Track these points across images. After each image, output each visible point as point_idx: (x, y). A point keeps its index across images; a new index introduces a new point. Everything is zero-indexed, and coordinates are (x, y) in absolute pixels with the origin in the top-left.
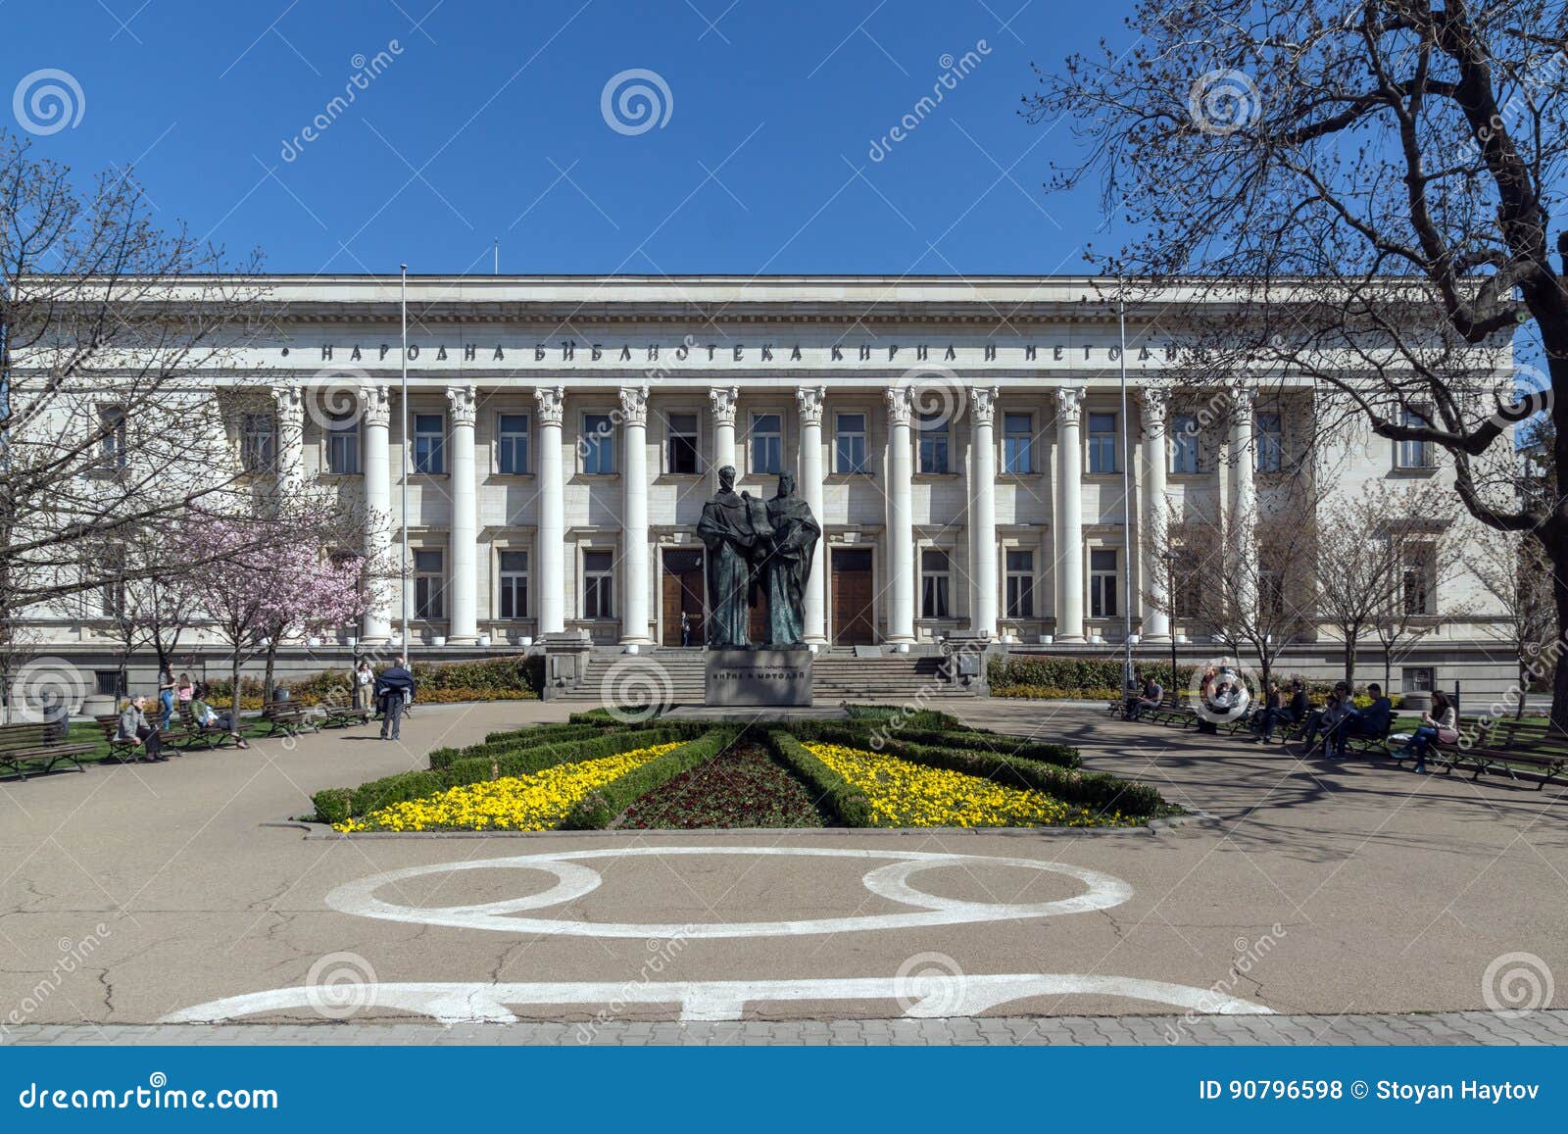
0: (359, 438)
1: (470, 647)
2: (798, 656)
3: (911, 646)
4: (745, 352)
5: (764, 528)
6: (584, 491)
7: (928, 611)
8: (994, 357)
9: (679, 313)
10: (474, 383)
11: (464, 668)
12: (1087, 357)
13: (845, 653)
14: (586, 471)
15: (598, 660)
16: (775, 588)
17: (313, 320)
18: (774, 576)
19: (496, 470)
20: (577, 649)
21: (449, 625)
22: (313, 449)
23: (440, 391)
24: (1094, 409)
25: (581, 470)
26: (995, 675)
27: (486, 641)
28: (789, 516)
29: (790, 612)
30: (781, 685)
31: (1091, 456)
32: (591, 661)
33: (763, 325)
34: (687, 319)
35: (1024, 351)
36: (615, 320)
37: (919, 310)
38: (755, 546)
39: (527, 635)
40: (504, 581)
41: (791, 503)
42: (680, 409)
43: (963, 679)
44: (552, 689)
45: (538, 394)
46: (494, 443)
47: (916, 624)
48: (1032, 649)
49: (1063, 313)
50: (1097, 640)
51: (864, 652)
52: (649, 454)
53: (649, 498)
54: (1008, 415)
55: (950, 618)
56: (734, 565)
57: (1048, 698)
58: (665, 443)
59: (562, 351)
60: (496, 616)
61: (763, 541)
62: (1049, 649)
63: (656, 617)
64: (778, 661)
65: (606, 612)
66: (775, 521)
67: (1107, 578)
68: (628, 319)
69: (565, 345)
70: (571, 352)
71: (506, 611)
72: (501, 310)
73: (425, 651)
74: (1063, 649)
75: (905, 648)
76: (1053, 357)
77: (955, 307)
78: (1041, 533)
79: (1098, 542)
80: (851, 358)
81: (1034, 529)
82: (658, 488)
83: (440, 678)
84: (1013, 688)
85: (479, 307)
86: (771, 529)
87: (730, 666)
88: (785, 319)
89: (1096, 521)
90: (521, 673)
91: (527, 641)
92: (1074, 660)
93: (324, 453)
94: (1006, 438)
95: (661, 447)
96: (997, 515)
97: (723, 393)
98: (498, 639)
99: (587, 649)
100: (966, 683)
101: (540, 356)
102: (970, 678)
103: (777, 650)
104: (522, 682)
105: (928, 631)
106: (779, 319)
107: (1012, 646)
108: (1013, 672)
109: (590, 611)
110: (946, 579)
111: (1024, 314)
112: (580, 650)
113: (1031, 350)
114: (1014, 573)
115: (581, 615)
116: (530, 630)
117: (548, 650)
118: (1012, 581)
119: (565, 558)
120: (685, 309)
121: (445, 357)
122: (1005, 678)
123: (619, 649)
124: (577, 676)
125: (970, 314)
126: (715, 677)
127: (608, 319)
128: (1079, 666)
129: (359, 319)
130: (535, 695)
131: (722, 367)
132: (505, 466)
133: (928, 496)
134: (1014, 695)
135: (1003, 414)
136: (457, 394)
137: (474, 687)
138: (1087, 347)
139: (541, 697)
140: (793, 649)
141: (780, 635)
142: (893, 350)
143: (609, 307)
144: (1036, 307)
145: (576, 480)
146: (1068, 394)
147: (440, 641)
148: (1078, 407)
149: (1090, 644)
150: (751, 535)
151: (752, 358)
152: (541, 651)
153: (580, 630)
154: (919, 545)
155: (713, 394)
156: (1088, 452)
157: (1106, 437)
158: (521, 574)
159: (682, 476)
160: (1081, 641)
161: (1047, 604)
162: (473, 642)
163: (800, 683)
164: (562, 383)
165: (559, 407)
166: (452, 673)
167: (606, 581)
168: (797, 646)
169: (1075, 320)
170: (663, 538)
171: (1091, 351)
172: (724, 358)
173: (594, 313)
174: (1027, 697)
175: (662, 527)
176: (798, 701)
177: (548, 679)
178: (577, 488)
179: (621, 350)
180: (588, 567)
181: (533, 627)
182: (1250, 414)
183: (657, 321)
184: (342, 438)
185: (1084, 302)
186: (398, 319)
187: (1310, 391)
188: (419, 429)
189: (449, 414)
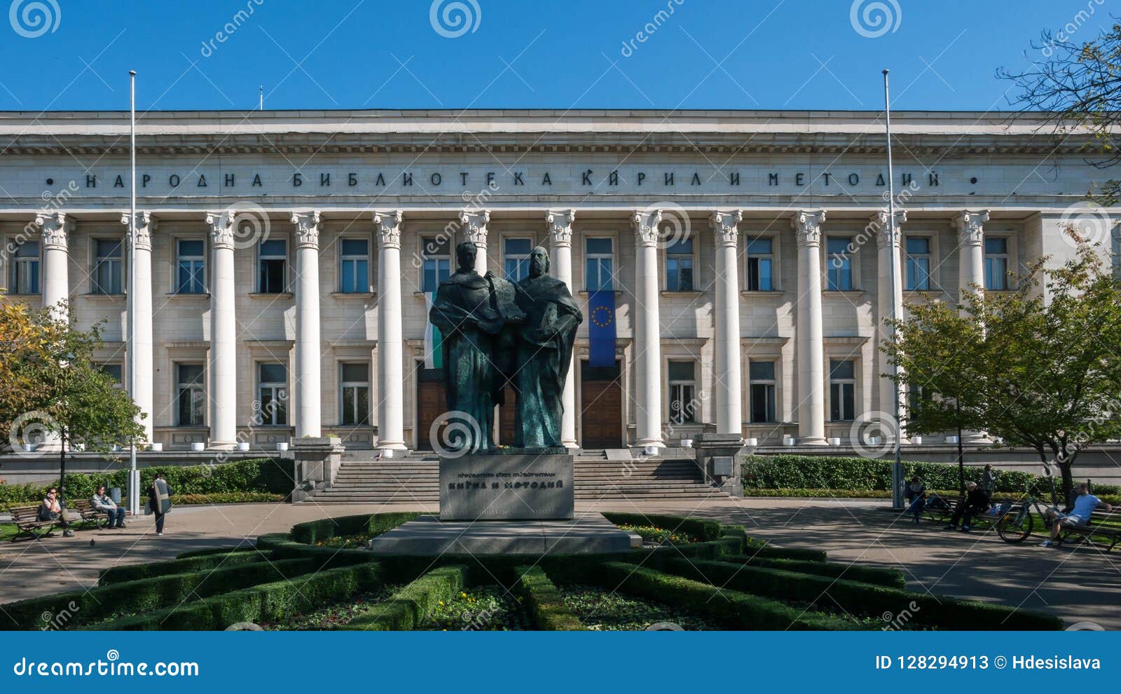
0: (123, 262)
3: (659, 450)
4: (496, 180)
5: (511, 312)
8: (737, 184)
9: (433, 144)
12: (827, 184)
13: (594, 456)
15: (349, 463)
16: (526, 382)
17: (75, 152)
20: (327, 454)
21: (208, 433)
23: (202, 218)
26: (748, 477)
27: (244, 447)
28: (543, 298)
29: (544, 411)
31: (829, 276)
32: (342, 465)
33: (514, 154)
34: (439, 149)
35: (766, 179)
36: (369, 150)
37: (666, 140)
38: (500, 331)
39: (285, 441)
41: (546, 283)
42: (434, 233)
43: (716, 480)
44: (301, 493)
45: (295, 220)
47: (664, 429)
48: (775, 451)
49: (804, 144)
50: (837, 442)
51: (613, 455)
52: (403, 274)
53: (404, 315)
54: (750, 238)
56: (475, 356)
61: (510, 327)
63: (411, 423)
65: (362, 420)
67: (845, 386)
68: (381, 150)
69: (321, 174)
70: (329, 181)
72: (259, 141)
73: (185, 456)
74: (804, 451)
75: (654, 452)
76: (794, 184)
77: (699, 137)
78: (783, 345)
79: (836, 354)
80: (599, 184)
81: (777, 341)
82: (412, 305)
85: (237, 138)
88: (535, 149)
89: (835, 333)
91: (285, 446)
96: (742, 329)
97: (474, 218)
98: (257, 445)
99: (337, 454)
100: (719, 484)
101: (298, 184)
102: (724, 479)
107: (757, 449)
109: (346, 419)
110: (691, 387)
111: (766, 144)
112: (330, 455)
113: (772, 178)
114: (756, 382)
115: (337, 422)
116: (288, 437)
117: (298, 455)
118: (754, 389)
120: (438, 140)
121: (204, 186)
123: (373, 454)
124: (327, 479)
125: (715, 144)
127: (362, 150)
129: (121, 150)
130: (283, 498)
135: (745, 238)
136: (216, 220)
138: (826, 174)
139: (289, 500)
141: (534, 437)
142: (640, 177)
143: (363, 138)
144: (777, 138)
145: (333, 298)
146: (807, 219)
147: (200, 447)
148: (818, 231)
149: (836, 447)
150: (496, 320)
152: (292, 456)
153: (333, 436)
154: (666, 357)
155: (465, 219)
156: (826, 272)
158: (282, 385)
160: (823, 443)
164: (318, 210)
165: (315, 230)
167: (364, 392)
168: (554, 450)
169: (814, 150)
170: (417, 351)
171: (831, 179)
173: (350, 143)
175: (416, 341)
177: (297, 483)
179: (376, 180)
181: (291, 434)
182: (981, 236)
183: (410, 151)
184: (107, 262)
185: (824, 134)
186: (158, 150)
187: (1036, 216)
188: (181, 254)
189: (209, 238)
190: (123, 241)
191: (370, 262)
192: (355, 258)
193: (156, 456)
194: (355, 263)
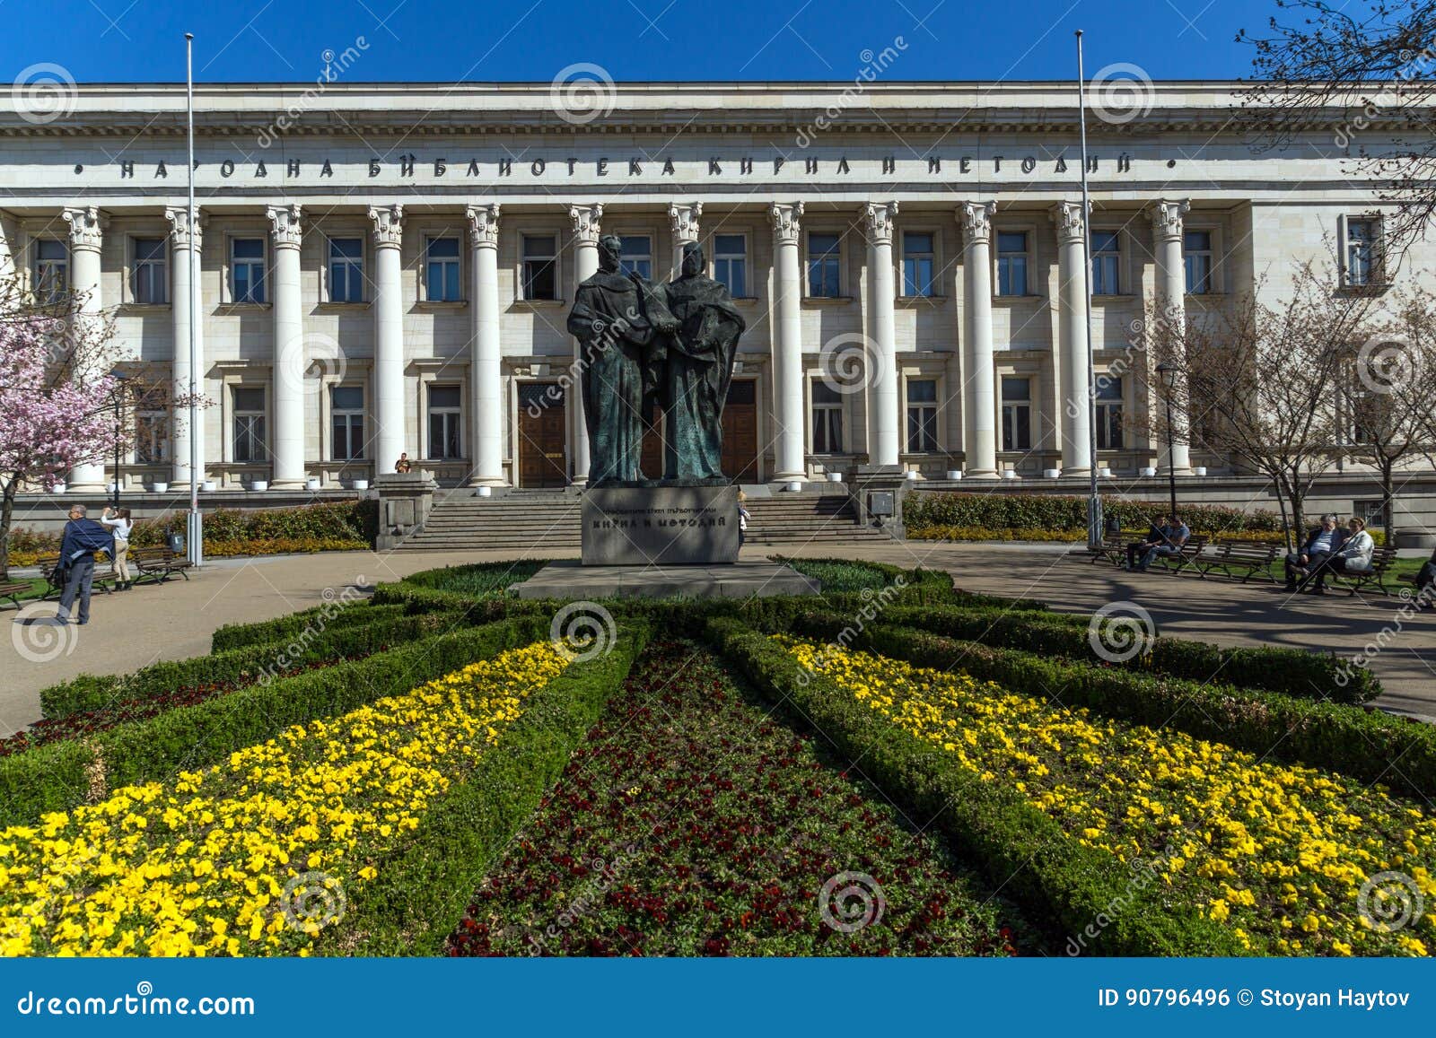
0: (167, 265)
1: (297, 492)
2: (715, 494)
3: (803, 484)
4: (610, 166)
5: (664, 318)
6: (427, 321)
7: (819, 447)
8: (892, 170)
9: (535, 123)
10: (298, 202)
11: (281, 516)
12: (997, 169)
14: (429, 297)
15: (442, 503)
16: (680, 401)
17: (110, 133)
18: (679, 385)
19: (326, 298)
20: (417, 492)
21: (272, 468)
22: (115, 277)
23: (259, 212)
24: (1004, 227)
25: (423, 297)
26: (910, 515)
27: (315, 485)
28: (700, 302)
29: (702, 435)
30: (690, 535)
31: (1000, 278)
32: (434, 505)
33: (630, 136)
34: (543, 130)
35: (927, 163)
36: (460, 131)
37: (808, 118)
38: (652, 342)
39: (363, 479)
40: (336, 419)
41: (703, 285)
42: (537, 230)
43: (874, 520)
44: (387, 538)
45: (373, 213)
46: (323, 270)
47: (807, 460)
48: (940, 486)
49: (972, 121)
50: (1011, 475)
52: (501, 279)
53: (502, 328)
54: (907, 234)
55: (844, 454)
56: (621, 371)
57: (973, 540)
58: (519, 267)
59: (400, 166)
60: (327, 457)
61: (662, 335)
62: (960, 486)
63: (510, 456)
64: (687, 502)
65: (454, 452)
66: (680, 310)
67: (1019, 409)
68: (475, 131)
69: (403, 160)
70: (411, 168)
71: (338, 451)
72: (329, 120)
73: (244, 497)
74: (975, 485)
75: (797, 487)
76: (958, 169)
77: (850, 115)
78: (946, 361)
79: (1009, 370)
80: (731, 171)
81: (939, 356)
82: (512, 316)
83: (253, 529)
84: (931, 529)
85: (303, 117)
86: (674, 320)
87: (618, 510)
88: (655, 130)
89: (1006, 347)
90: (350, 520)
91: (363, 485)
92: (1003, 496)
93: (127, 281)
94: (906, 260)
95: (515, 272)
96: (897, 342)
97: (585, 211)
98: (331, 482)
99: (430, 492)
100: (878, 525)
101: (374, 172)
102: (883, 518)
103: (684, 487)
104: (351, 530)
105: (820, 468)
106: (649, 130)
107: (918, 482)
108: (931, 511)
109: (435, 451)
110: (839, 411)
111: (926, 122)
112: (420, 493)
113: (934, 163)
114: (916, 405)
115: (425, 455)
116: (367, 473)
117: (382, 494)
118: (913, 412)
119: (406, 393)
120: (540, 118)
121: (264, 173)
122: (921, 518)
123: (468, 491)
124: (418, 522)
125: (866, 122)
126: (597, 525)
127: (452, 130)
128: (1007, 503)
129: (164, 131)
130: (367, 545)
131: (584, 183)
132: (336, 293)
133: (818, 323)
134: (934, 538)
136: (279, 214)
137: (294, 537)
138: (998, 159)
139: (374, 548)
140: (708, 485)
141: (689, 466)
142: (779, 162)
144: (941, 114)
145: (419, 308)
146: (976, 210)
147: (261, 486)
148: (987, 224)
149: (1007, 480)
150: (646, 329)
151: (618, 172)
152: (375, 495)
153: (424, 471)
154: (809, 375)
155: (574, 212)
156: (997, 273)
157: (1016, 258)
158: (357, 412)
159: (539, 303)
160: (994, 476)
161: (953, 437)
162: (299, 487)
163: (719, 532)
164: (401, 201)
165: (397, 228)
166: (267, 520)
167: (453, 419)
168: (714, 482)
169: (984, 129)
170: (518, 370)
171: (1002, 163)
172: (586, 172)
173: (438, 123)
174: (949, 539)
175: (516, 358)
176: (715, 557)
177: (382, 526)
178: (418, 316)
179: (468, 166)
180: (432, 403)
181: (369, 468)
182: (1180, 229)
183: (509, 133)
184: (148, 266)
185: (995, 109)
186: (209, 131)
187: (1246, 205)
188: (237, 255)
189: (271, 236)
190: (167, 239)
191: (462, 264)
192: (444, 259)
193: (209, 497)
194: (444, 266)
